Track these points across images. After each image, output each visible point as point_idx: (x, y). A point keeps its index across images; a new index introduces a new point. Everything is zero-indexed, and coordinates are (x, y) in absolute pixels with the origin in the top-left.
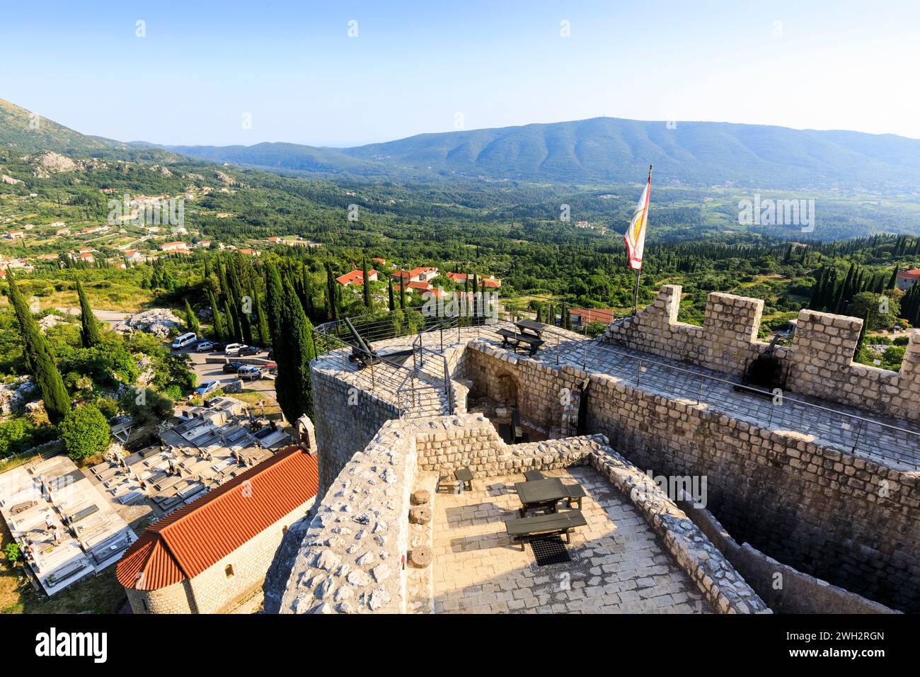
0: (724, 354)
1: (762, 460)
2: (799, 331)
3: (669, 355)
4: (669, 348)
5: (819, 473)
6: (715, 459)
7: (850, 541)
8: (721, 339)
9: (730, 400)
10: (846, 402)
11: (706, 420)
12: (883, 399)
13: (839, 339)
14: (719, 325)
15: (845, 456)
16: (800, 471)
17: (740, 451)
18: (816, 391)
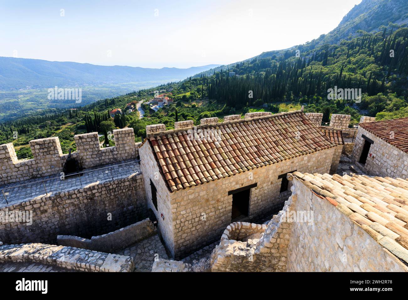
0: (50, 166)
1: (85, 201)
2: (77, 144)
3: (22, 179)
4: (20, 176)
5: (106, 193)
6: (67, 213)
7: (125, 209)
8: (46, 160)
9: (62, 185)
10: (105, 163)
11: (54, 199)
12: (115, 157)
13: (93, 142)
14: (42, 154)
15: (111, 182)
16: (100, 196)
17: (75, 203)
18: (94, 164)
